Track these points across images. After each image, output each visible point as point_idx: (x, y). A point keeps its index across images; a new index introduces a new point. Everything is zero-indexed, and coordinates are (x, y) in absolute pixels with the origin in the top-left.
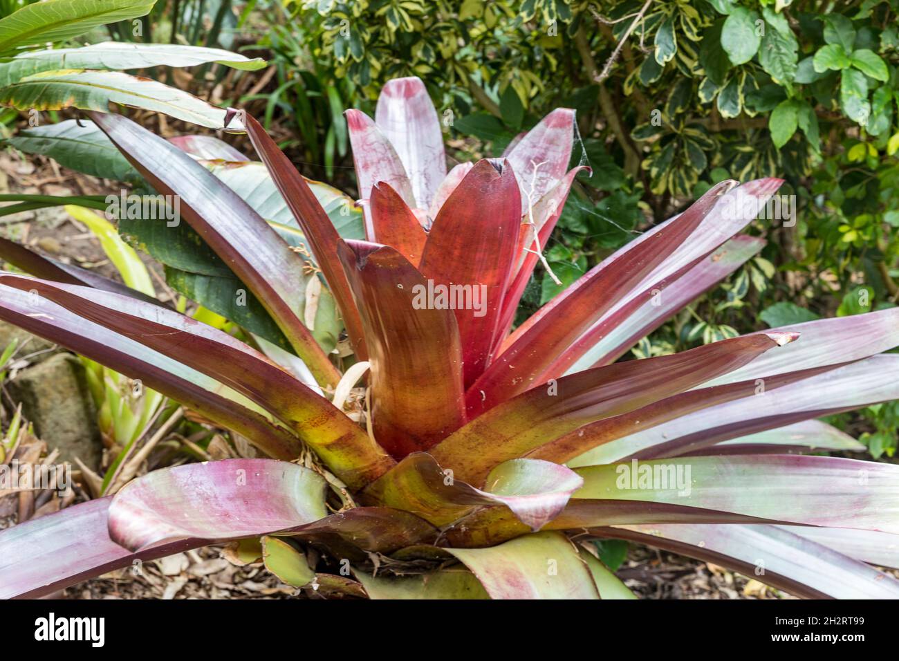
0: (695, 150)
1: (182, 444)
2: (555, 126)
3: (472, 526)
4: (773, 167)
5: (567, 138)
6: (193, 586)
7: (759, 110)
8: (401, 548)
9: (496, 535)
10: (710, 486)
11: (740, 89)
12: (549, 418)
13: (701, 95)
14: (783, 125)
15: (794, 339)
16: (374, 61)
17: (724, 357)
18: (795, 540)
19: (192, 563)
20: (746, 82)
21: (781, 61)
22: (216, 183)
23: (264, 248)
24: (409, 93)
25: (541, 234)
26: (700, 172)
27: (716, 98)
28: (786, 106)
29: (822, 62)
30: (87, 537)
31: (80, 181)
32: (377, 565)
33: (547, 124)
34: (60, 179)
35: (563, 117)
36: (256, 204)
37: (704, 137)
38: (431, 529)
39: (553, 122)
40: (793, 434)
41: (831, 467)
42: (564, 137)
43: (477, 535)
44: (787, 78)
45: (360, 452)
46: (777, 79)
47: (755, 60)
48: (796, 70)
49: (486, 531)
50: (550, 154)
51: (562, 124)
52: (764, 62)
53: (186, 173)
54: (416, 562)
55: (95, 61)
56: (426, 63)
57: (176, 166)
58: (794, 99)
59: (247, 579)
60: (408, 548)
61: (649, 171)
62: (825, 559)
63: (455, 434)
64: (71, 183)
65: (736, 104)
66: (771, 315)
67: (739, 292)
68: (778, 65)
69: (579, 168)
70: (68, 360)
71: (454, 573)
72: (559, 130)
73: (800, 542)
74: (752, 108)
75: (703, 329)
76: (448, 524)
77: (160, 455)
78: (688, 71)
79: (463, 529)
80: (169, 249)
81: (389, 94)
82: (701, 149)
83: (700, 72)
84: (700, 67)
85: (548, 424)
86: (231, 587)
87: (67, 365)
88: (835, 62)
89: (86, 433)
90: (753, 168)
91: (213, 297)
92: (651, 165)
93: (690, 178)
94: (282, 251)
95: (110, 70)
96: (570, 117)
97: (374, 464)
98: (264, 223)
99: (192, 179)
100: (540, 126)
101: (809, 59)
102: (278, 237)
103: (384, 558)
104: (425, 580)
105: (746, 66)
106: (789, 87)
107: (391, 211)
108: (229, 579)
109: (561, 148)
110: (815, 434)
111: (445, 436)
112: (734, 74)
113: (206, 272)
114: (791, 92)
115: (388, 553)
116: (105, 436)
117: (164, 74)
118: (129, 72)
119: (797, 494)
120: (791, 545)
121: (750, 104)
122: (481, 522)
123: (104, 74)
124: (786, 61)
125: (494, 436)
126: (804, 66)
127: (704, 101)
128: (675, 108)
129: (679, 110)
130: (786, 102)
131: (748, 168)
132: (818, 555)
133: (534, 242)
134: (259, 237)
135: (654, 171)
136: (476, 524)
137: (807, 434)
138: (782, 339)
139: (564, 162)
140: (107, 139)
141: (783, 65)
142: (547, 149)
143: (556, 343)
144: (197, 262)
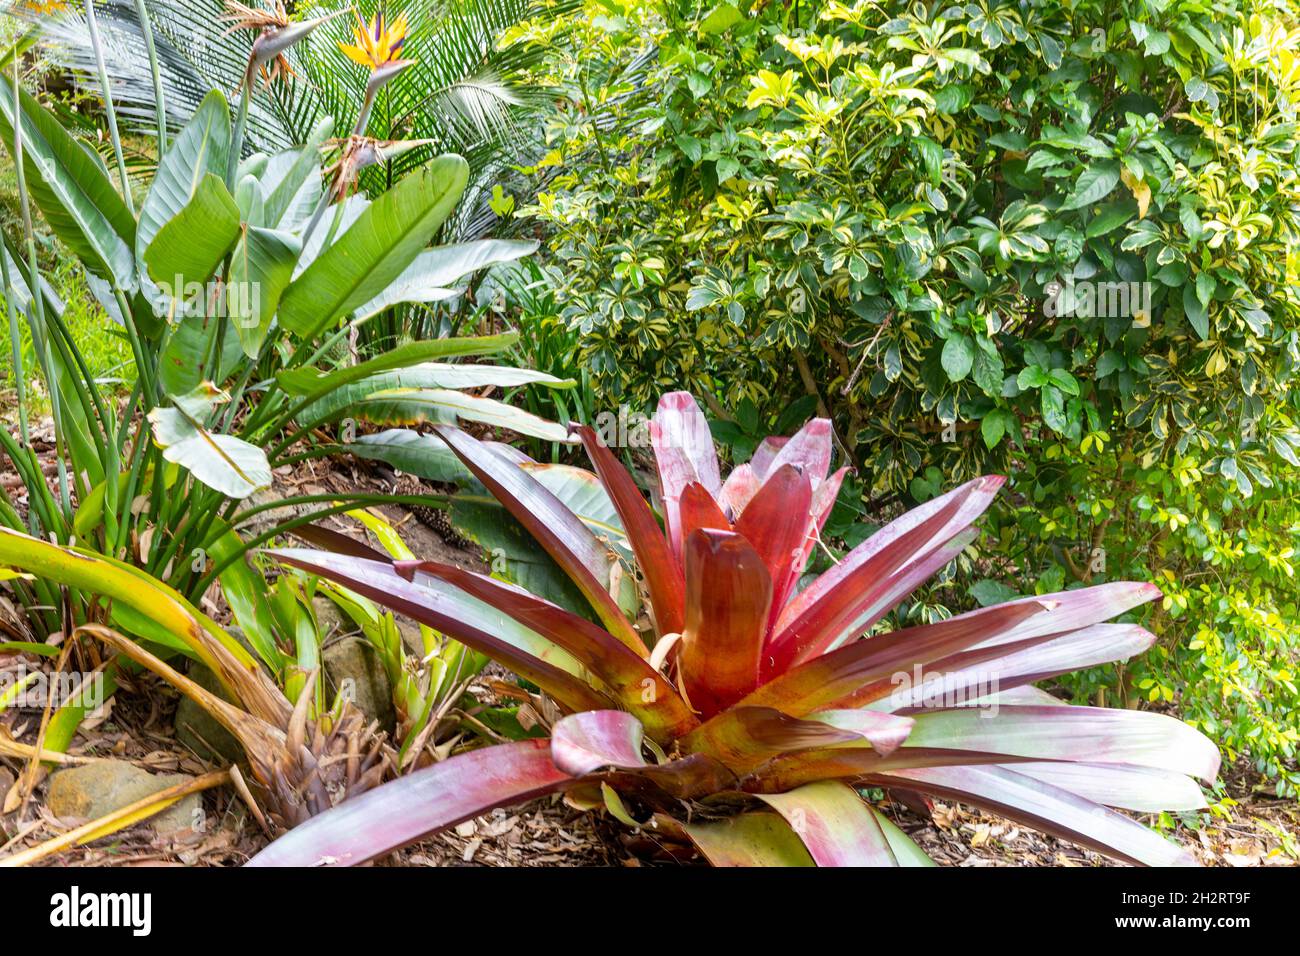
0: (912, 451)
1: (462, 717)
2: (814, 433)
3: (765, 776)
4: (978, 464)
5: (826, 443)
6: (486, 847)
7: (972, 417)
8: (707, 795)
9: (784, 784)
10: (972, 734)
11: (955, 400)
12: (841, 677)
13: (923, 405)
14: (993, 431)
15: (1058, 605)
16: (624, 375)
17: (999, 620)
18: (1036, 784)
19: (481, 827)
20: (961, 394)
21: (991, 378)
22: (533, 483)
23: (573, 538)
24: (681, 405)
25: (818, 523)
26: (916, 470)
27: (935, 407)
28: (994, 414)
29: (1024, 381)
30: (454, 788)
31: (332, 480)
32: (690, 810)
33: (807, 431)
34: (316, 479)
35: (821, 426)
36: (565, 500)
37: (918, 439)
38: (733, 778)
39: (813, 430)
40: (1012, 697)
41: (1077, 714)
42: (822, 442)
43: (768, 784)
44: (995, 391)
45: (671, 712)
46: (987, 393)
47: (969, 377)
48: (1003, 385)
49: (777, 780)
50: (811, 457)
51: (821, 431)
52: (977, 379)
53: (507, 475)
54: (720, 808)
55: (429, 381)
56: (669, 376)
57: (500, 469)
58: (1001, 407)
59: (533, 839)
60: (714, 796)
61: (872, 469)
62: (1062, 800)
63: (753, 694)
64: (326, 482)
65: (953, 412)
66: (977, 590)
67: (949, 574)
68: (988, 381)
69: (845, 469)
70: (357, 642)
71: (756, 817)
72: (818, 437)
73: (1040, 785)
74: (966, 416)
75: (920, 607)
76: (746, 774)
77: (444, 728)
78: (912, 385)
79: (758, 778)
80: (495, 540)
81: (665, 406)
82: (916, 451)
83: (921, 386)
84: (921, 381)
85: (840, 682)
86: (521, 846)
87: (358, 647)
88: (1036, 380)
89: (373, 710)
90: (961, 465)
91: (532, 580)
92: (873, 463)
93: (906, 475)
94: (589, 540)
95: (444, 388)
96: (827, 425)
97: (682, 722)
98: (575, 518)
99: (512, 479)
100: (800, 434)
101: (1013, 376)
102: (585, 528)
103: (695, 803)
104: (732, 822)
105: (961, 382)
106: (997, 400)
107: (702, 505)
108: (518, 840)
109: (821, 452)
110: (1031, 698)
111: (743, 696)
112: (951, 389)
113: (526, 559)
114: (998, 403)
115: (698, 799)
116: (399, 710)
117: (498, 394)
118: (465, 390)
119: (1050, 738)
120: (1032, 788)
121: (964, 412)
122: (773, 772)
123: (439, 392)
124: (995, 377)
125: (789, 695)
126: (1008, 382)
127: (925, 410)
128: (898, 416)
129: (901, 418)
130: (994, 410)
131: (957, 466)
132: (1056, 796)
133: (814, 530)
134: (569, 528)
135: (876, 469)
136: (769, 774)
137: (1024, 698)
138: (1050, 605)
139: (824, 464)
140: (446, 446)
141: (992, 381)
142: (808, 452)
143: (836, 614)
144: (519, 551)
